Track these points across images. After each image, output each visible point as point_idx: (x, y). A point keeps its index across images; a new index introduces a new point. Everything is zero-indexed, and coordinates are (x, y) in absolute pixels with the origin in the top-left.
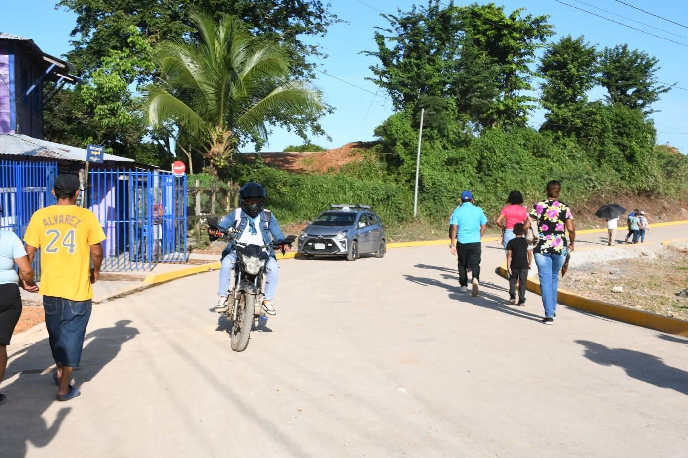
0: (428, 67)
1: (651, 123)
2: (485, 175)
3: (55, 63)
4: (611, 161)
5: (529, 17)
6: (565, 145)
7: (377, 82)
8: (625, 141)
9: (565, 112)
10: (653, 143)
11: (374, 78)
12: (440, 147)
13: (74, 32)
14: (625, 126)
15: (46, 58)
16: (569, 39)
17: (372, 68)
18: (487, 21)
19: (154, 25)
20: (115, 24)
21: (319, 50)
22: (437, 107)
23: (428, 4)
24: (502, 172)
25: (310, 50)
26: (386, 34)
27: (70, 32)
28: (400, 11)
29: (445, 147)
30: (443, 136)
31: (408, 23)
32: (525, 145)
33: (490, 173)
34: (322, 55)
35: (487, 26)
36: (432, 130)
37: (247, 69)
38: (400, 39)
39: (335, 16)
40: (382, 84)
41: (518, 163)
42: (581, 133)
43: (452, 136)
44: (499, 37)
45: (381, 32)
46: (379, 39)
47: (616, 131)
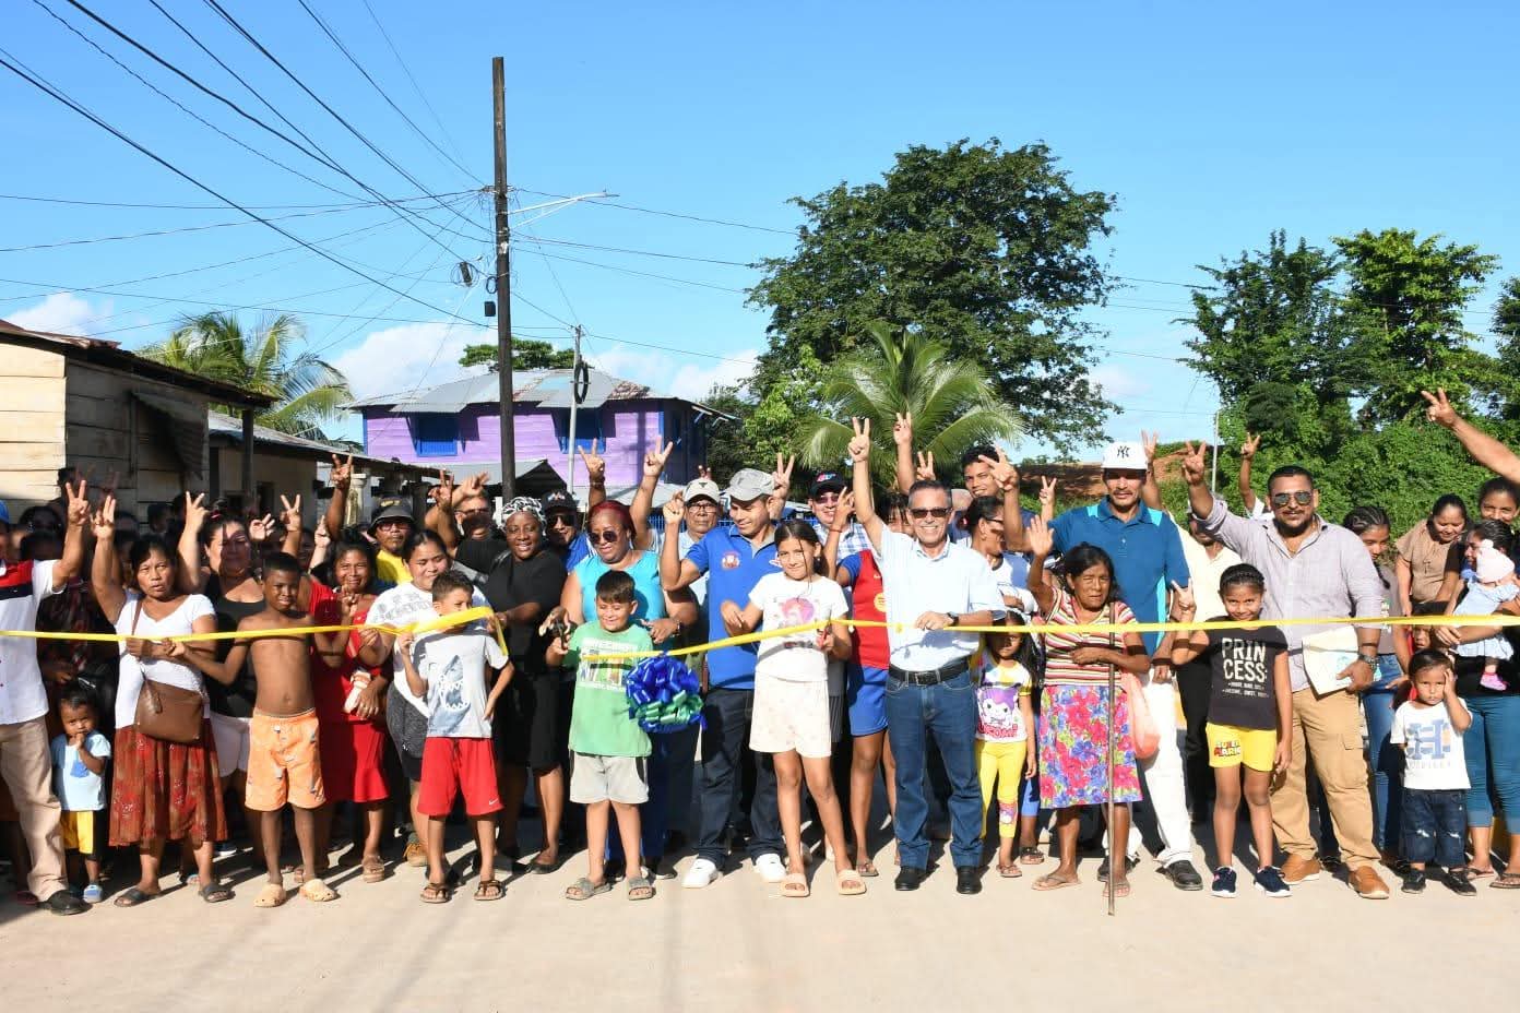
0: (1266, 339)
2: (1363, 496)
3: (703, 411)
5: (1451, 248)
7: (1193, 364)
11: (1191, 357)
12: (1291, 456)
15: (695, 408)
17: (1188, 344)
18: (1381, 258)
19: (854, 323)
20: (806, 326)
21: (1094, 328)
22: (1278, 399)
23: (1270, 246)
24: (1393, 491)
25: (1081, 329)
26: (1210, 295)
28: (1224, 260)
30: (1294, 440)
31: (1241, 278)
32: (1448, 448)
33: (1370, 493)
34: (1100, 332)
35: (1383, 266)
36: (1275, 432)
37: (938, 387)
38: (1231, 298)
39: (1117, 278)
40: (1203, 366)
41: (1430, 477)
43: (1306, 440)
44: (1399, 283)
45: (1200, 291)
46: (1200, 300)
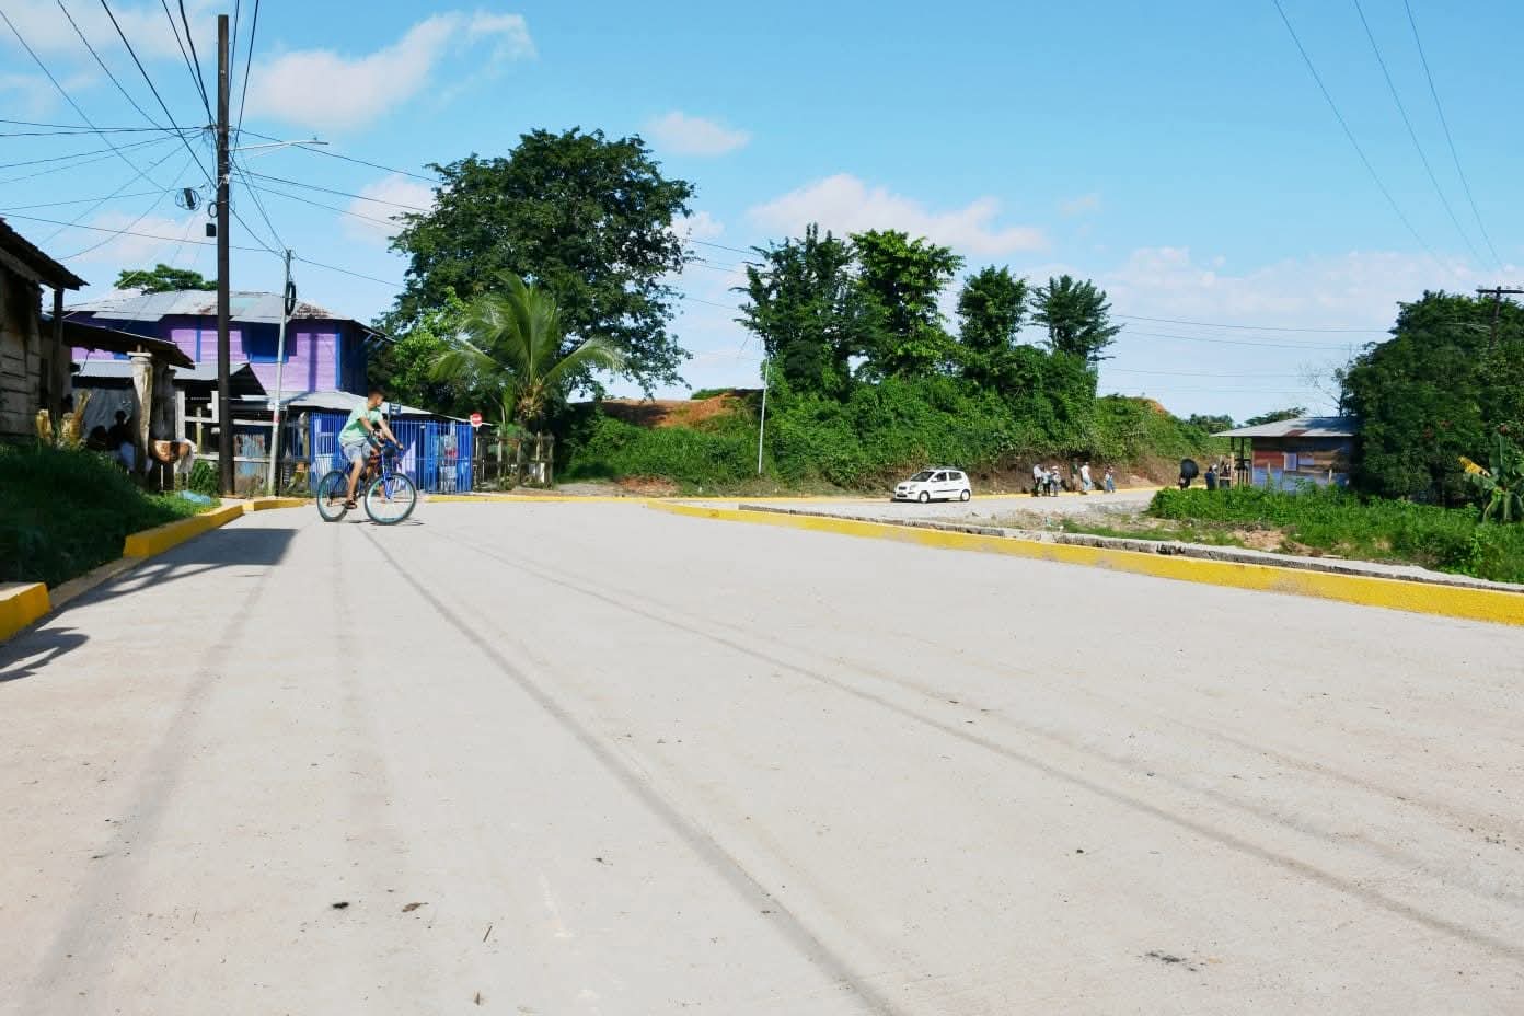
0: (800, 307)
1: (1094, 372)
3: (372, 333)
4: (1037, 417)
5: (932, 248)
6: (983, 397)
7: (746, 323)
8: (1057, 393)
9: (983, 359)
10: (1092, 396)
11: (744, 318)
13: (408, 273)
14: (1057, 374)
15: (365, 330)
16: (992, 270)
17: (743, 307)
18: (883, 252)
20: (444, 271)
21: (673, 290)
22: (808, 354)
23: (806, 236)
25: (663, 290)
26: (761, 270)
27: (404, 272)
28: (772, 244)
29: (821, 399)
31: (784, 257)
32: (925, 397)
35: (884, 258)
36: (805, 379)
38: (776, 274)
39: (692, 252)
40: (753, 325)
41: (911, 418)
42: (1004, 384)
44: (893, 273)
45: (753, 267)
46: (753, 274)
47: (1047, 381)
